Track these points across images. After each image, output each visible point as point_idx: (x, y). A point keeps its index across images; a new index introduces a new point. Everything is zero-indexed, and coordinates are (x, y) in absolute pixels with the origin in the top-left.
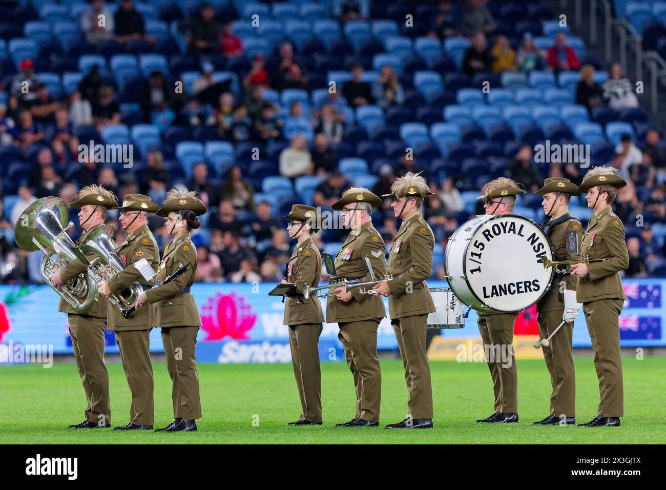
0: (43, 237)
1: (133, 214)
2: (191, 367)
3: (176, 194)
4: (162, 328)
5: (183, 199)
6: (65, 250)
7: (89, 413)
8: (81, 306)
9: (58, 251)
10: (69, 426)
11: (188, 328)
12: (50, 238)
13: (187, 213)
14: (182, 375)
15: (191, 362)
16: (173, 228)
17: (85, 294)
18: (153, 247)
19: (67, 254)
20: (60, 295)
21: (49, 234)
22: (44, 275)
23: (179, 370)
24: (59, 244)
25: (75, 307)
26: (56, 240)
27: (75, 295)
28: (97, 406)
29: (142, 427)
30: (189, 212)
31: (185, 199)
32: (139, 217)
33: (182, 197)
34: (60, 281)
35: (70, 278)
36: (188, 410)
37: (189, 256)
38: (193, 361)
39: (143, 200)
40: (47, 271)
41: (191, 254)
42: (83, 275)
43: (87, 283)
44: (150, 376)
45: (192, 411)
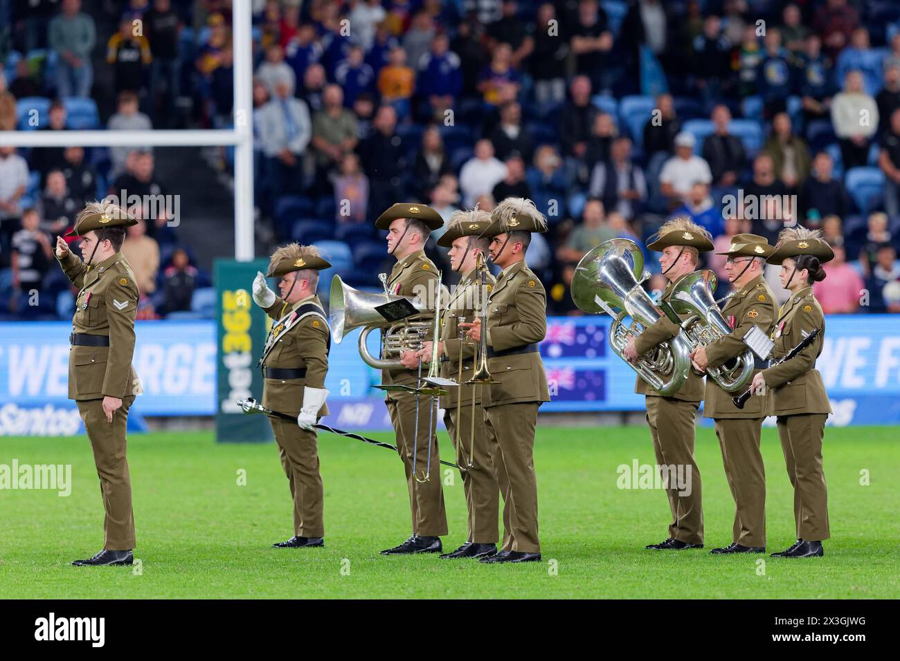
0: (611, 293)
1: (743, 261)
2: (817, 469)
3: (793, 235)
4: (778, 417)
5: (803, 241)
6: (641, 311)
7: (674, 529)
8: (665, 386)
9: (631, 312)
10: (647, 547)
11: (812, 417)
12: (621, 294)
13: (808, 259)
14: (804, 480)
15: (816, 461)
16: (790, 281)
17: (670, 369)
18: (771, 305)
19: (644, 316)
20: (637, 372)
21: (618, 289)
22: (614, 344)
23: (800, 473)
24: (632, 303)
25: (658, 388)
26: (628, 297)
27: (656, 371)
28: (685, 519)
29: (751, 549)
30: (810, 258)
31: (806, 241)
32: (751, 265)
33: (802, 238)
34: (635, 353)
35: (649, 349)
36: (812, 528)
37: (812, 319)
38: (819, 461)
39: (757, 242)
40: (618, 339)
41: (814, 316)
42: (667, 345)
43: (672, 355)
44: (761, 479)
45: (816, 529)
